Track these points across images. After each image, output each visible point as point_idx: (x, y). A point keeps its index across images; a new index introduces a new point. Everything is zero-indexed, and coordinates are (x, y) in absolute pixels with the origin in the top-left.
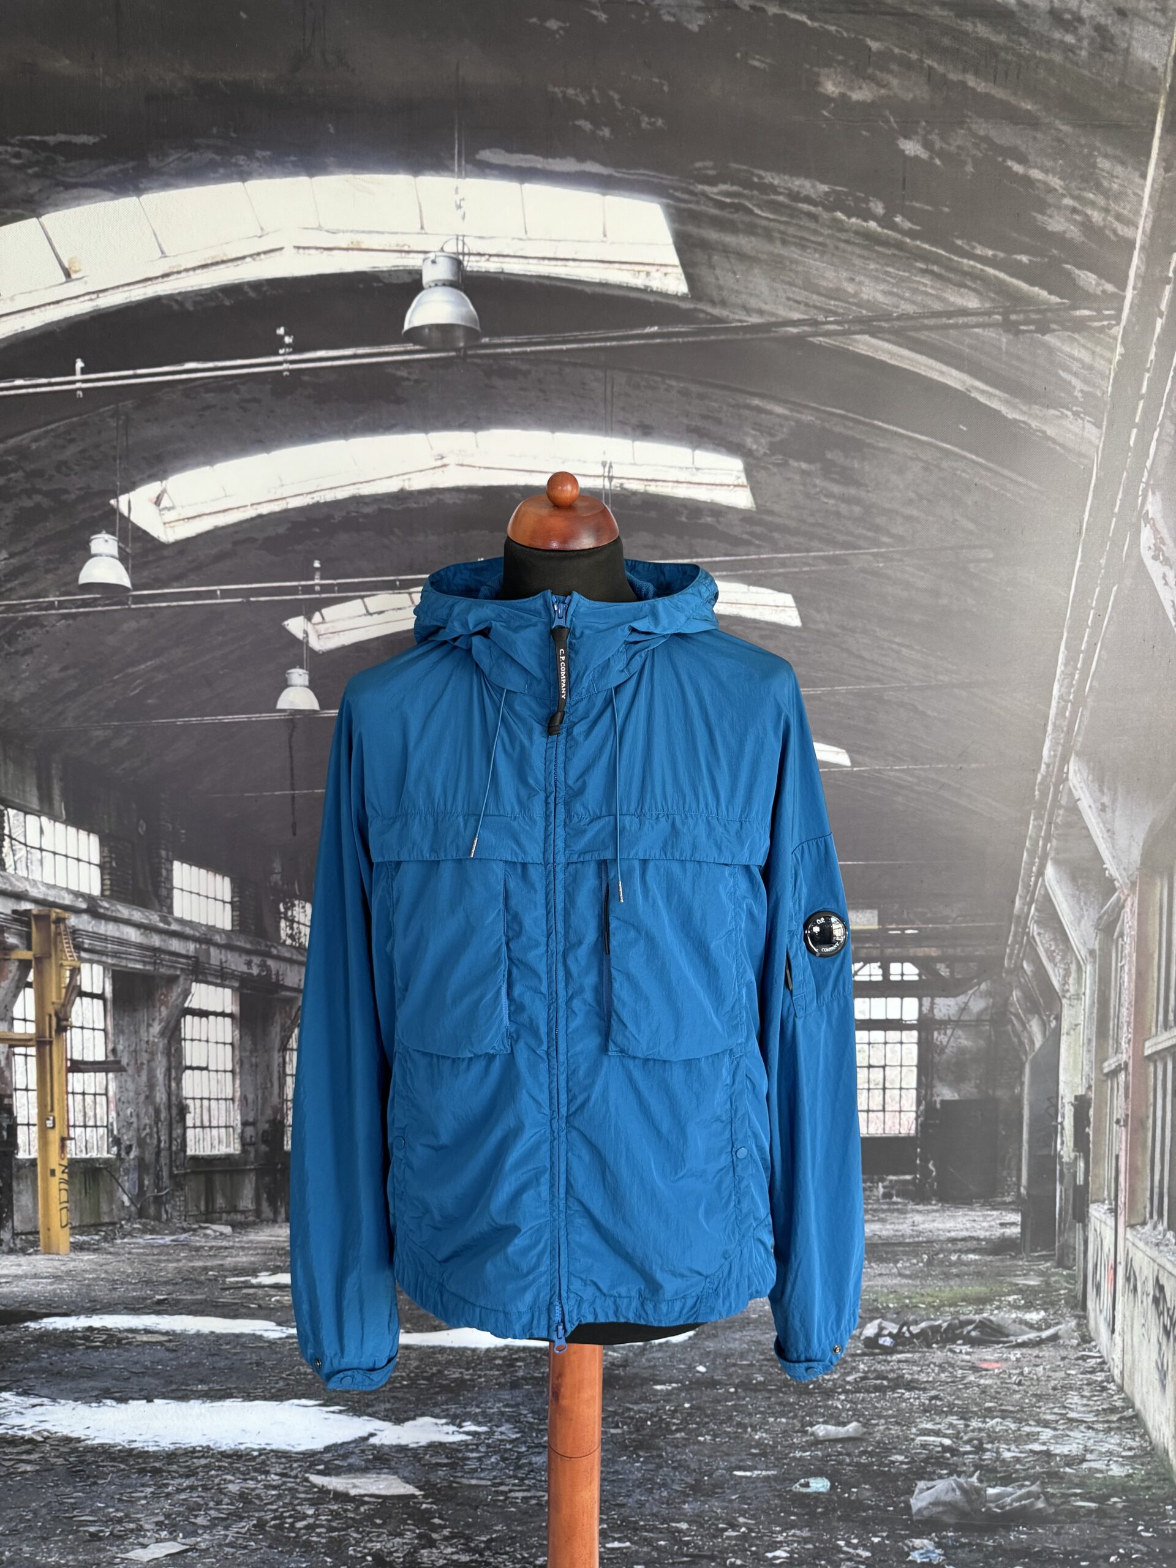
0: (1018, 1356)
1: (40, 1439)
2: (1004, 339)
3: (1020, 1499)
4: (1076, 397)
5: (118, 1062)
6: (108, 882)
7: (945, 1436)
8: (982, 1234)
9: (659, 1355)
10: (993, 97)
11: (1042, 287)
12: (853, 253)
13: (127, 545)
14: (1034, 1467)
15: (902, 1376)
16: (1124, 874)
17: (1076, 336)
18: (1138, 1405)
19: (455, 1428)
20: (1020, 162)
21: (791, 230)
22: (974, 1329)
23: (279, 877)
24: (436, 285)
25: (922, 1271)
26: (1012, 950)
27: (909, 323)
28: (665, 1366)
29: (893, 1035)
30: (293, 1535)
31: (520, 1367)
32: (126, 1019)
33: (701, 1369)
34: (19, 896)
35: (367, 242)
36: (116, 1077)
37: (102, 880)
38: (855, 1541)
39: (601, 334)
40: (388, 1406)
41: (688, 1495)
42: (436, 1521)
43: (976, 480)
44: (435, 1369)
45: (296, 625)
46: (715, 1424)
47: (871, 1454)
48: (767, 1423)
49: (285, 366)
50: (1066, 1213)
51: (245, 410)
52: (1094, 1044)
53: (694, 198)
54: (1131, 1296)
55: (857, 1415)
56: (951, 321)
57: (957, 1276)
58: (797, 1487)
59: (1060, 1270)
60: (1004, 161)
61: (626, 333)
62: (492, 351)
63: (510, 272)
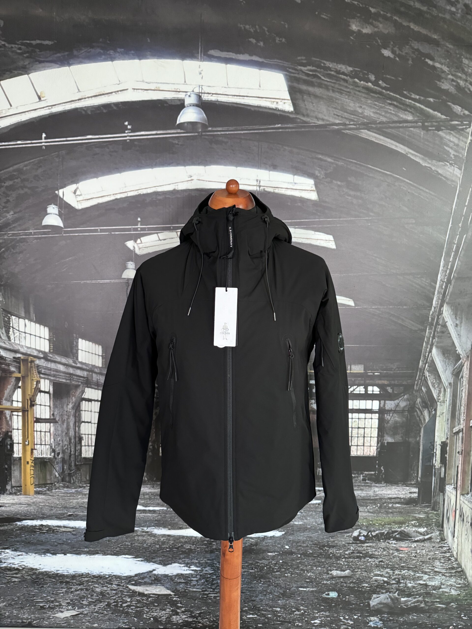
0: (415, 546)
1: (21, 568)
2: (422, 133)
3: (414, 602)
4: (451, 157)
5: (55, 419)
6: (52, 347)
7: (385, 577)
8: (402, 496)
9: (270, 541)
10: (421, 33)
11: (439, 112)
12: (361, 96)
13: (62, 210)
14: (420, 590)
15: (368, 553)
16: (464, 352)
17: (452, 132)
18: (463, 566)
19: (187, 568)
20: (431, 60)
21: (337, 86)
22: (397, 534)
24: (190, 106)
25: (377, 510)
26: (418, 382)
27: (384, 125)
28: (272, 546)
29: (368, 415)
30: (122, 609)
31: (214, 544)
32: (58, 402)
33: (287, 547)
34: (16, 352)
35: (163, 87)
36: (54, 425)
37: (50, 346)
38: (347, 617)
39: (257, 127)
40: (161, 559)
41: (281, 597)
42: (179, 605)
43: (409, 191)
44: (180, 545)
45: (130, 244)
46: (292, 569)
47: (354, 583)
48: (313, 569)
49: (128, 138)
50: (436, 489)
51: (111, 155)
52: (450, 421)
53: (297, 72)
54: (462, 522)
55: (349, 567)
56: (401, 125)
57: (392, 513)
58: (324, 595)
59: (433, 512)
60: (425, 59)
61: (268, 127)
62: (212, 133)
63: (221, 101)
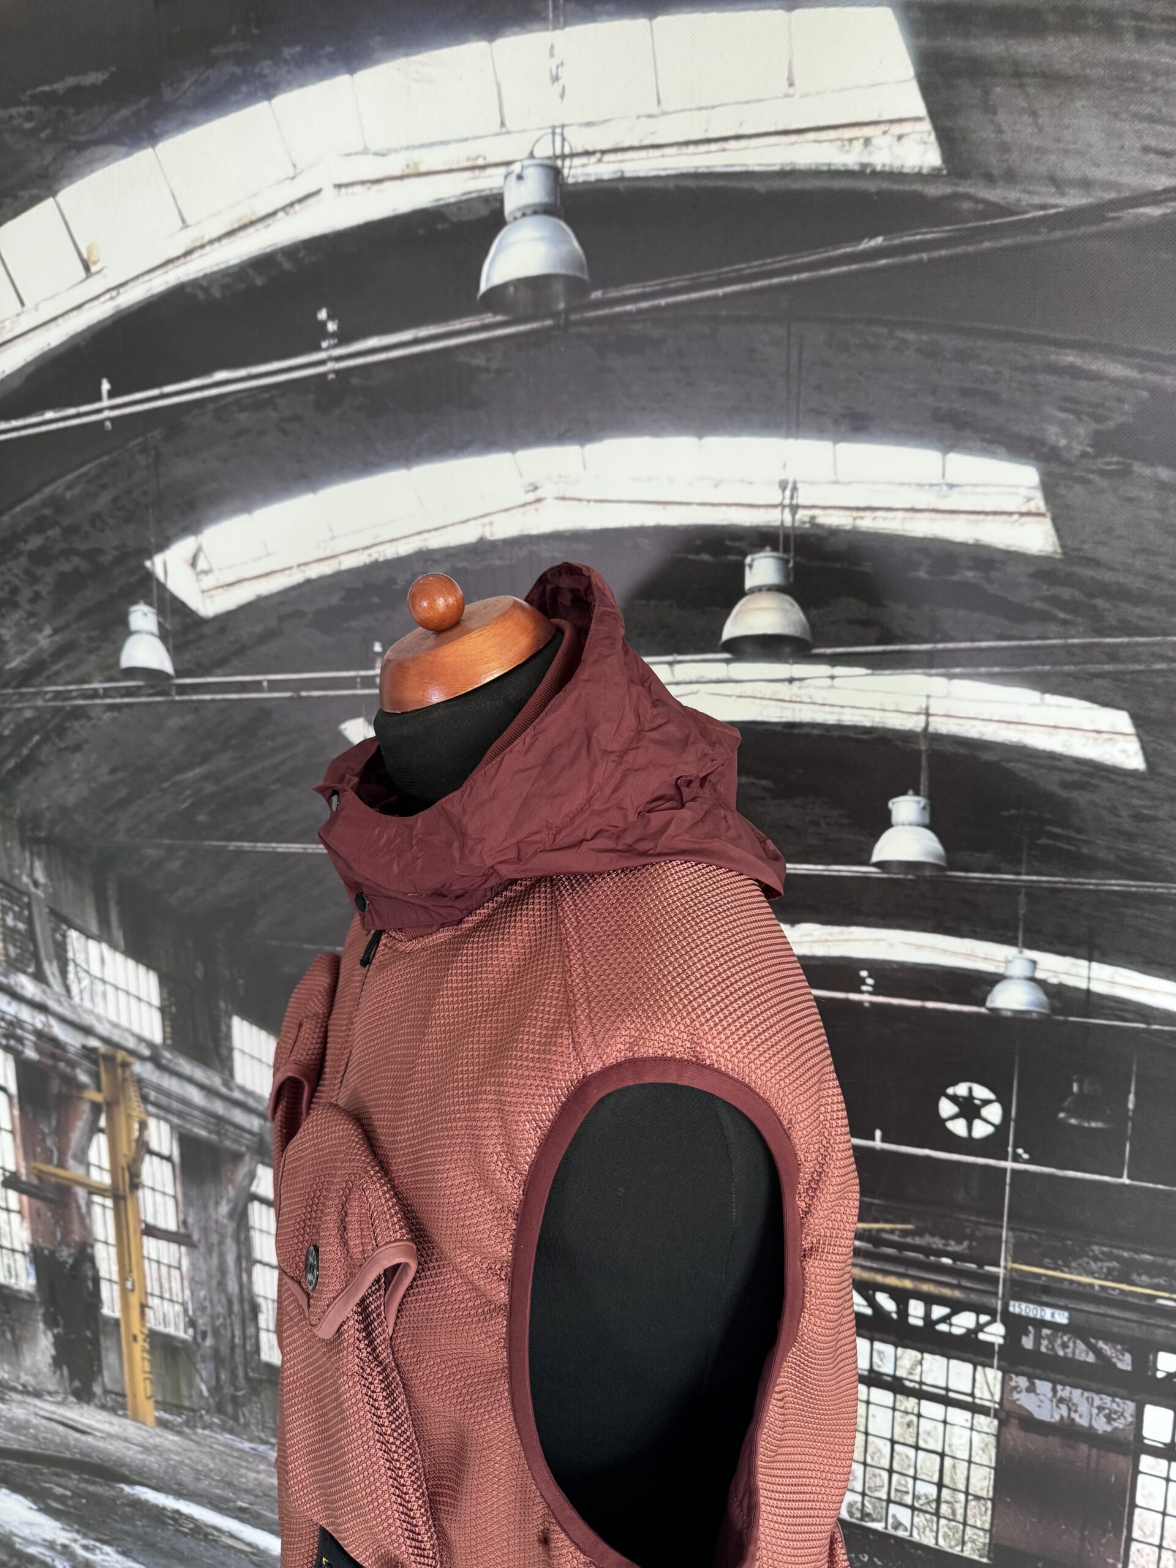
5: (190, 1236)
6: (169, 1029)
13: (167, 620)
24: (524, 215)
32: (195, 1190)
34: (87, 1031)
35: (430, 160)
36: (188, 1253)
37: (164, 1026)
45: (355, 731)
49: (330, 366)
51: (284, 432)
61: (825, 255)
62: (607, 312)
63: (634, 174)
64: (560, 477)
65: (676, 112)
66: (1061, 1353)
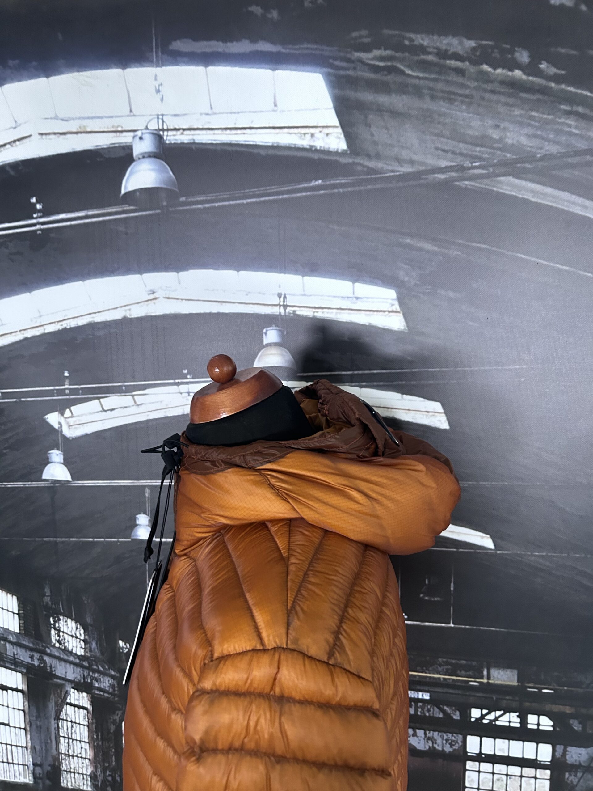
23: (49, 598)
24: (144, 157)
27: (554, 163)
29: (529, 772)
35: (92, 125)
39: (275, 189)
45: (53, 419)
49: (38, 227)
51: (12, 261)
53: (352, 65)
61: (295, 187)
62: (188, 207)
63: (200, 142)
64: (166, 287)
65: (220, 113)
66: (427, 714)
